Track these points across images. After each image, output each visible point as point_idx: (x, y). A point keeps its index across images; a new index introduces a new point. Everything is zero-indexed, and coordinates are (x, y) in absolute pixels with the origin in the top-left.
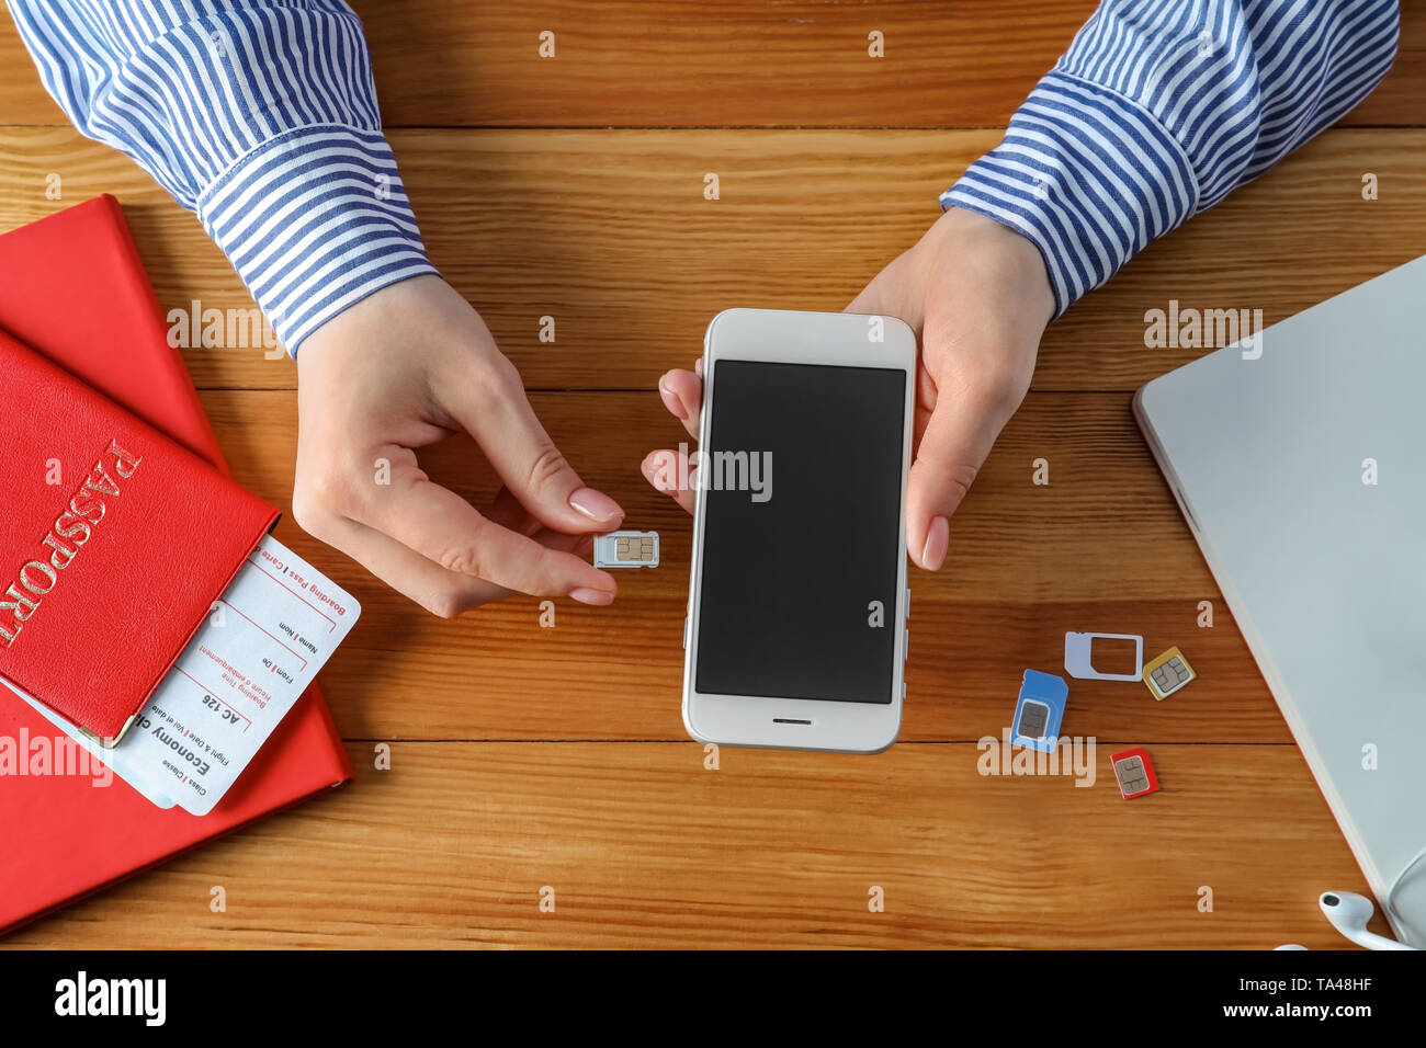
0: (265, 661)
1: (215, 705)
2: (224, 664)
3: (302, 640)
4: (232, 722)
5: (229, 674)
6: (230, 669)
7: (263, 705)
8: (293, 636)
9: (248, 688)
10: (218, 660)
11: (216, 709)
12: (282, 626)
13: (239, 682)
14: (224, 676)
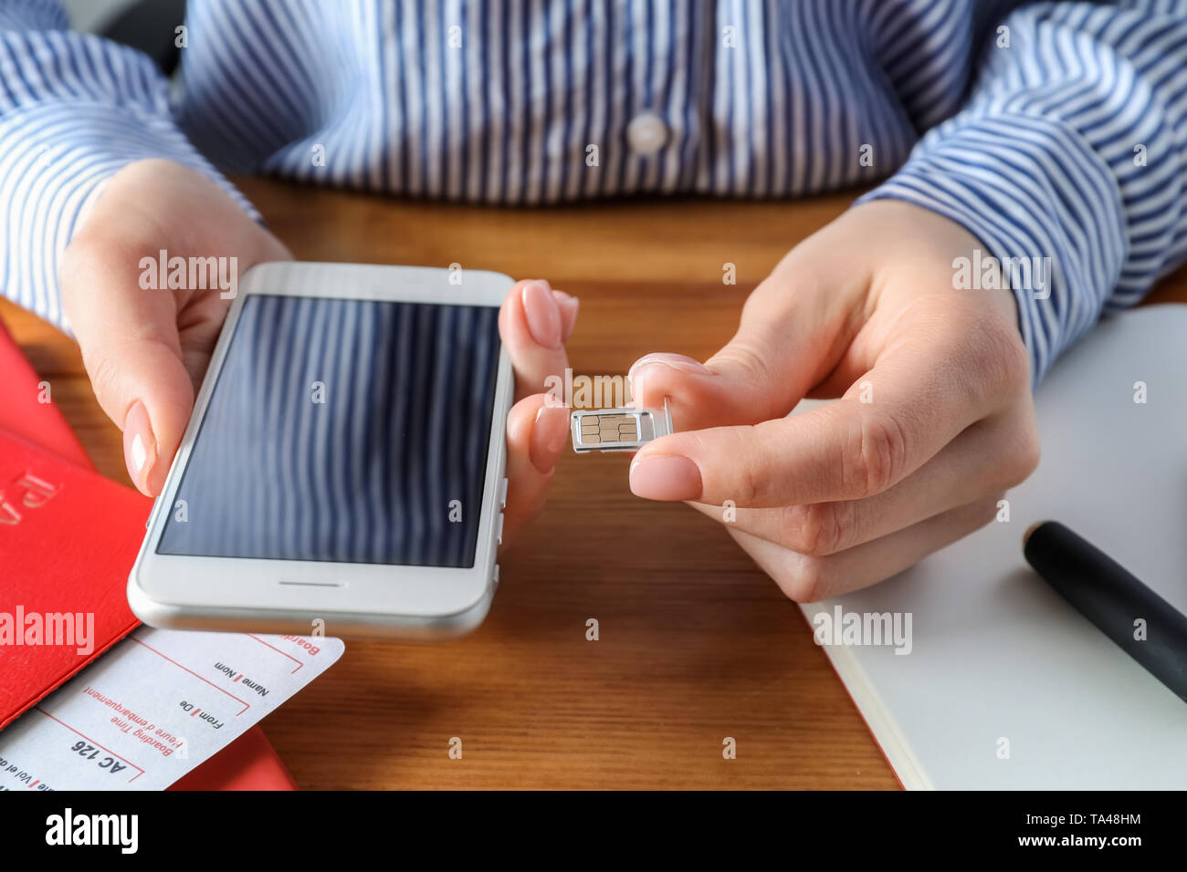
0: (184, 704)
1: (90, 753)
2: (117, 707)
3: (247, 682)
4: (112, 771)
5: (124, 719)
6: (125, 712)
7: (167, 752)
8: (234, 677)
9: (151, 734)
10: (109, 703)
11: (91, 757)
12: (218, 666)
13: (137, 727)
14: (115, 720)
